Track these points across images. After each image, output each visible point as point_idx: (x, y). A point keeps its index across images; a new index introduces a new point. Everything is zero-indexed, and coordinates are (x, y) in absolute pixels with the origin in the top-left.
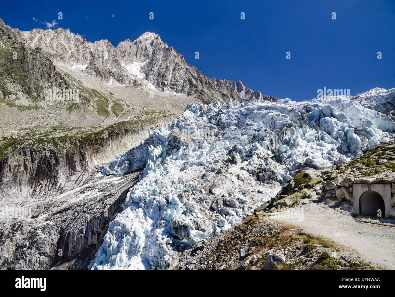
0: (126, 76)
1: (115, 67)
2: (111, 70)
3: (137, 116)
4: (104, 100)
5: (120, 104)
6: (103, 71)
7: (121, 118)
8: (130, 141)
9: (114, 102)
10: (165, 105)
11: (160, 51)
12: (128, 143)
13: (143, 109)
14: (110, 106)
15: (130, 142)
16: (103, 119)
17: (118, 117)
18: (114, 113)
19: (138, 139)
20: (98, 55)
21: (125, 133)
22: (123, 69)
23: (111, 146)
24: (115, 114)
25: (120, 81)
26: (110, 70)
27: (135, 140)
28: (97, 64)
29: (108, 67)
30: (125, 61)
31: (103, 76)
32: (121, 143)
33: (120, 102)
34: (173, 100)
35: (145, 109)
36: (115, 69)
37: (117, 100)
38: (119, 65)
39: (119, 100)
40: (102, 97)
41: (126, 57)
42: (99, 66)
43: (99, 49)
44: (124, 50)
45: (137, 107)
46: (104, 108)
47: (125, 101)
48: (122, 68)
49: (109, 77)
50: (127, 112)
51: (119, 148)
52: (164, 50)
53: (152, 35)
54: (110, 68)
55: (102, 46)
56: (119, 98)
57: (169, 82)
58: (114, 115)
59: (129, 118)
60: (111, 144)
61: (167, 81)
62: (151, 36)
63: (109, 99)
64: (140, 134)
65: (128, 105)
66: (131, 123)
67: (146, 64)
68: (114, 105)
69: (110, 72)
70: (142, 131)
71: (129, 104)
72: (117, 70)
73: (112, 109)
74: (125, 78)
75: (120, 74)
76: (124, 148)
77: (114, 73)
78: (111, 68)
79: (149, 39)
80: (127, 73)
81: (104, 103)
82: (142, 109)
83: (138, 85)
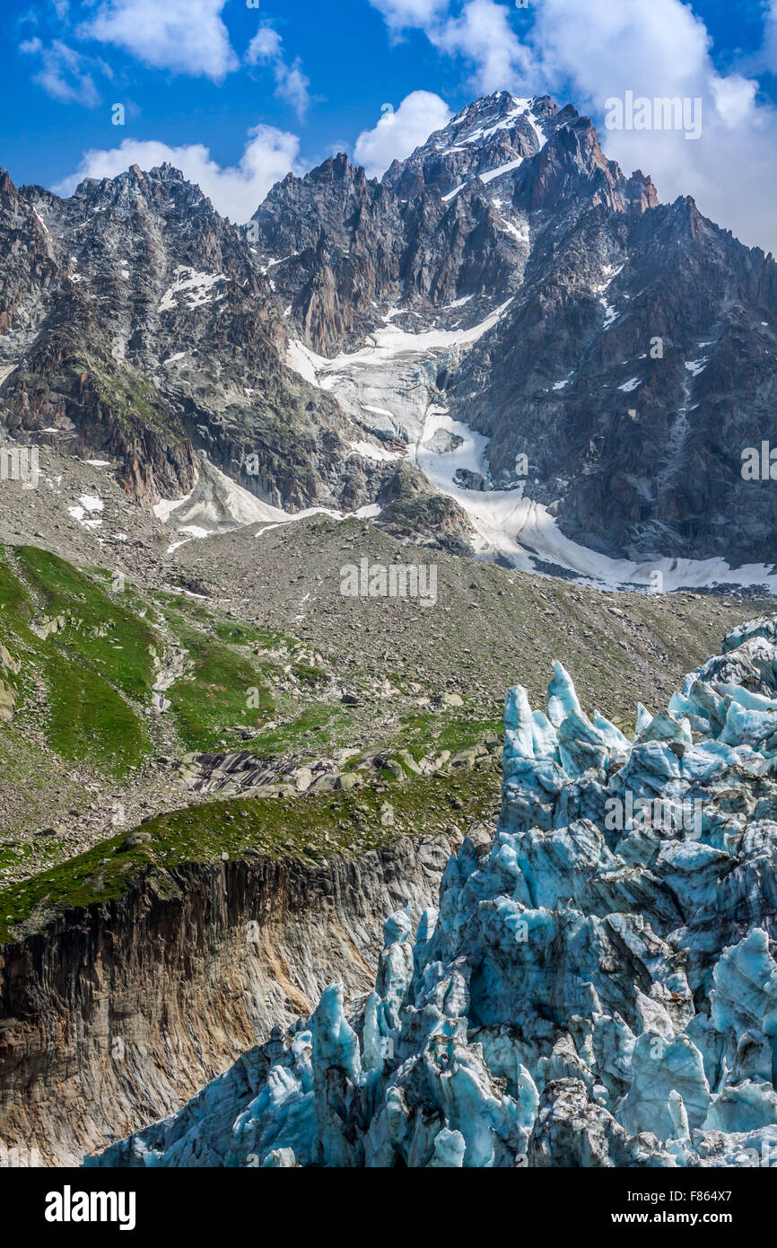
0: (319, 445)
1: (232, 374)
2: (200, 402)
3: (369, 757)
4: (114, 631)
5: (246, 667)
6: (134, 410)
7: (240, 777)
8: (276, 964)
9: (196, 647)
10: (625, 663)
11: (591, 236)
12: (262, 989)
13: (437, 700)
14: (163, 681)
15: (271, 973)
16: (94, 787)
17: (218, 773)
18: (191, 735)
19: (346, 948)
20: (104, 284)
21: (234, 903)
22: (295, 390)
23: (102, 1011)
24: (191, 749)
25: (270, 487)
26: (189, 404)
27: (323, 963)
28: (91, 359)
29: (177, 381)
30: (316, 331)
31: (135, 449)
32: (199, 993)
33: (244, 651)
34: (694, 626)
35: (453, 700)
36: (232, 396)
37: (221, 632)
38: (268, 358)
39: (238, 635)
40: (100, 607)
41: (327, 298)
42: (101, 376)
43: (112, 242)
44: (310, 238)
45: (388, 690)
46: (110, 701)
47: (290, 644)
48: (286, 382)
49: (179, 456)
50: (300, 724)
51: (176, 1026)
52: (623, 231)
53: (531, 119)
54: (190, 388)
55: (135, 222)
56: (240, 619)
57: (666, 478)
58: (188, 758)
59: (304, 777)
60: (102, 996)
61: (650, 473)
62: (521, 121)
63: (162, 629)
64: (366, 906)
65: (309, 677)
66: (289, 817)
67: (481, 344)
68: (199, 672)
69: (191, 418)
70: (388, 877)
71: (324, 666)
72: (246, 402)
73: (175, 708)
74: (314, 460)
75: (272, 428)
76: (219, 1034)
77: (223, 423)
78: (205, 383)
79: (507, 145)
80: (330, 425)
81: (112, 655)
82: (424, 701)
83: (413, 512)
